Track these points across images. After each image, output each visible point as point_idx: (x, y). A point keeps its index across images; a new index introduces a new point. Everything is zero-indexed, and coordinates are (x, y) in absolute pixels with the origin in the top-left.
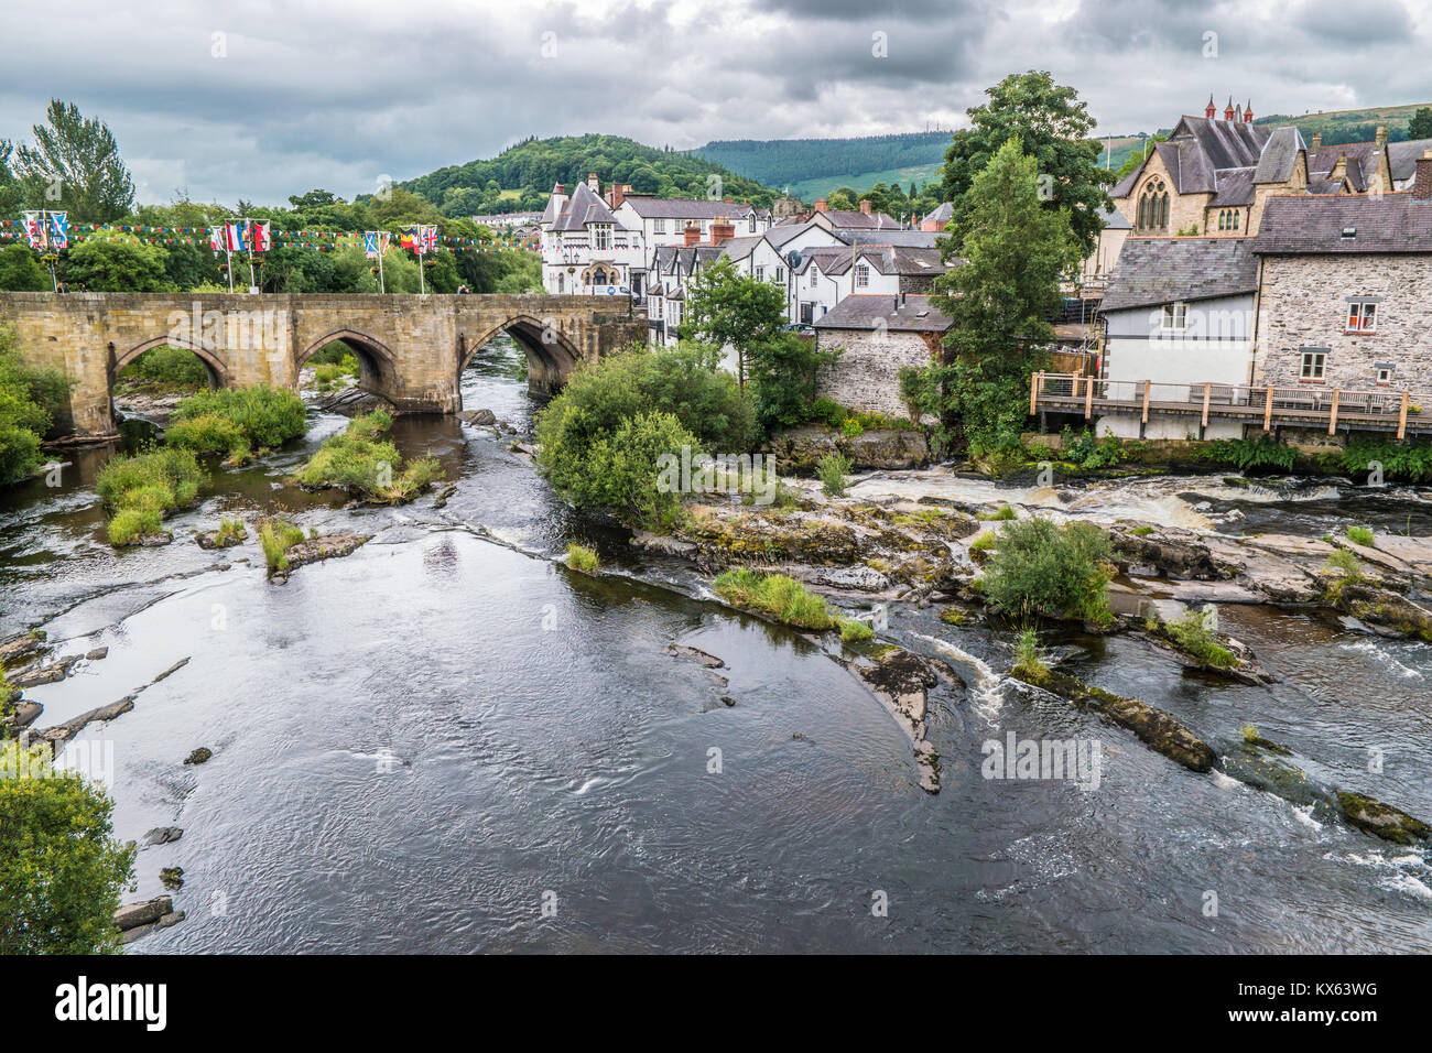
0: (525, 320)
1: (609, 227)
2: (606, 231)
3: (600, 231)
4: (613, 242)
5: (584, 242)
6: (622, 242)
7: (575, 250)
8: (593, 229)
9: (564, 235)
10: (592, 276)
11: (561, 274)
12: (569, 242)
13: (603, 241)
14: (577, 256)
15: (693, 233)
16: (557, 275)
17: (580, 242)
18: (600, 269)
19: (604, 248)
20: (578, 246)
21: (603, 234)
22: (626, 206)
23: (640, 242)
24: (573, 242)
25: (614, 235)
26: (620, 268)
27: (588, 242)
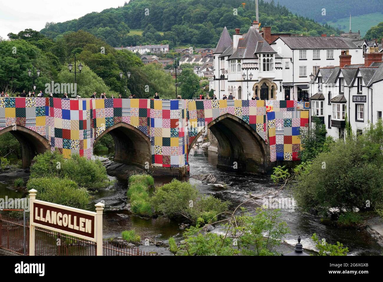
0: (229, 116)
1: (272, 56)
2: (270, 58)
3: (266, 58)
4: (274, 66)
5: (255, 66)
6: (279, 66)
7: (249, 71)
8: (262, 58)
9: (242, 62)
10: (260, 88)
11: (240, 87)
12: (246, 66)
13: (268, 65)
14: (251, 75)
15: (345, 58)
16: (237, 88)
17: (253, 66)
18: (265, 84)
19: (268, 70)
20: (251, 69)
21: (268, 60)
22: (279, 42)
23: (290, 65)
24: (248, 66)
25: (274, 61)
26: (278, 83)
27: (258, 66)
